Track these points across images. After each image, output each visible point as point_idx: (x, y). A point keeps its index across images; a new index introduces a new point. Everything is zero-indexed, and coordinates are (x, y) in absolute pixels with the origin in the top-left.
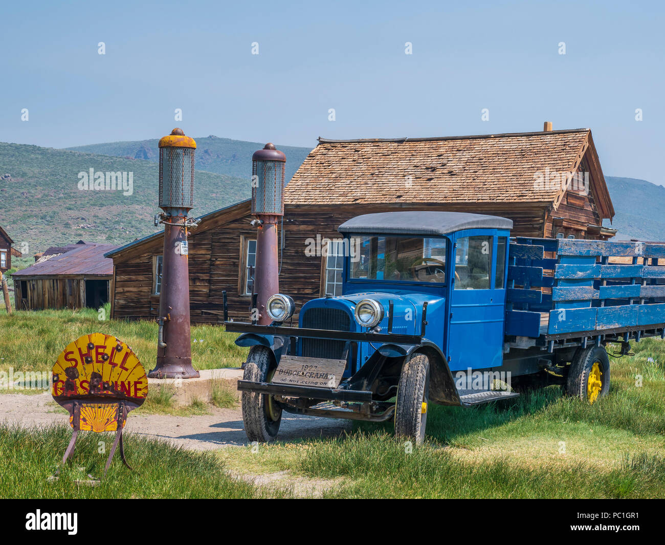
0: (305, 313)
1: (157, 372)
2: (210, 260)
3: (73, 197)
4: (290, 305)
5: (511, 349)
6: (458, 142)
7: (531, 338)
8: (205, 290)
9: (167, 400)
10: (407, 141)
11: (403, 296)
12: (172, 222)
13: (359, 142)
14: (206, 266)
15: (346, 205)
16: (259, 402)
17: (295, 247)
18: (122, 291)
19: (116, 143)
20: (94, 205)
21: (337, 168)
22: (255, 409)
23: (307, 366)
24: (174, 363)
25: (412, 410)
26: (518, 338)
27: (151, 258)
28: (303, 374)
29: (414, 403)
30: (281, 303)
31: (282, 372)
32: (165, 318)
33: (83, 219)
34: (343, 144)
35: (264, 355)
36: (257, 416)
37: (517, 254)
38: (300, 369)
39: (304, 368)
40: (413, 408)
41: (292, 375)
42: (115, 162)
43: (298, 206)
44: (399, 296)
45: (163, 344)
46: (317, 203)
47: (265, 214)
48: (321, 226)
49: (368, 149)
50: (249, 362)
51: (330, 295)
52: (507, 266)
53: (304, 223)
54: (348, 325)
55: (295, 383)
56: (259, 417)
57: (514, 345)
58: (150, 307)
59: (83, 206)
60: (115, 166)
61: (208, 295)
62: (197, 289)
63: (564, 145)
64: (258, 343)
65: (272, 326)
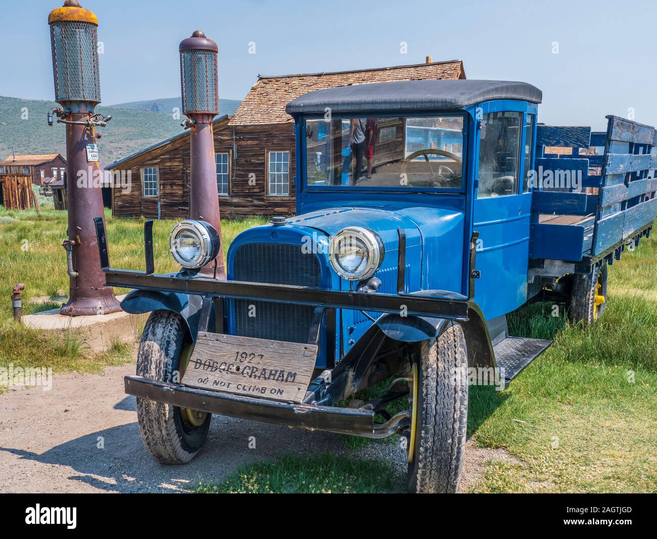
0: (238, 253)
1: (69, 308)
2: (182, 169)
3: (114, 135)
4: (209, 239)
5: (536, 278)
6: (363, 74)
7: (566, 261)
8: (180, 192)
9: (74, 350)
10: (325, 75)
11: (398, 212)
12: (73, 120)
13: (288, 77)
14: (179, 174)
15: (281, 124)
16: (164, 410)
17: (244, 157)
18: (119, 195)
19: (138, 102)
20: (127, 140)
21: (273, 97)
22: (159, 423)
23: (244, 353)
24: (88, 296)
25: (450, 441)
26: (547, 262)
27: (139, 170)
28: (238, 369)
29: (453, 428)
30: (193, 235)
31: (201, 364)
32: (73, 242)
33: (120, 148)
34: (277, 79)
35: (171, 325)
36: (164, 432)
37: (547, 140)
38: (232, 360)
39: (239, 357)
40: (453, 439)
41: (218, 371)
42: (138, 113)
43: (245, 126)
44: (392, 213)
45: (74, 274)
46: (260, 124)
47: (197, 112)
48: (264, 141)
49: (296, 82)
50: (145, 340)
51: (280, 220)
52: (534, 158)
53: (250, 139)
54: (316, 275)
55: (224, 388)
56: (168, 435)
57: (541, 272)
58: (140, 206)
59: (120, 140)
60: (138, 115)
61: (183, 196)
62: (174, 192)
63: (443, 73)
64: (160, 306)
65: (181, 277)
